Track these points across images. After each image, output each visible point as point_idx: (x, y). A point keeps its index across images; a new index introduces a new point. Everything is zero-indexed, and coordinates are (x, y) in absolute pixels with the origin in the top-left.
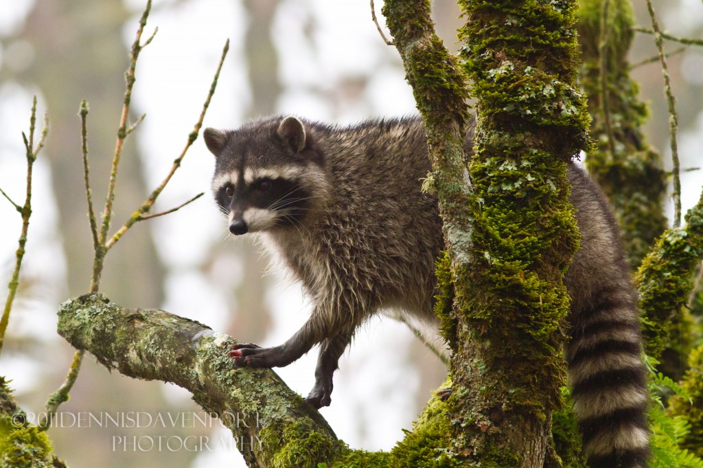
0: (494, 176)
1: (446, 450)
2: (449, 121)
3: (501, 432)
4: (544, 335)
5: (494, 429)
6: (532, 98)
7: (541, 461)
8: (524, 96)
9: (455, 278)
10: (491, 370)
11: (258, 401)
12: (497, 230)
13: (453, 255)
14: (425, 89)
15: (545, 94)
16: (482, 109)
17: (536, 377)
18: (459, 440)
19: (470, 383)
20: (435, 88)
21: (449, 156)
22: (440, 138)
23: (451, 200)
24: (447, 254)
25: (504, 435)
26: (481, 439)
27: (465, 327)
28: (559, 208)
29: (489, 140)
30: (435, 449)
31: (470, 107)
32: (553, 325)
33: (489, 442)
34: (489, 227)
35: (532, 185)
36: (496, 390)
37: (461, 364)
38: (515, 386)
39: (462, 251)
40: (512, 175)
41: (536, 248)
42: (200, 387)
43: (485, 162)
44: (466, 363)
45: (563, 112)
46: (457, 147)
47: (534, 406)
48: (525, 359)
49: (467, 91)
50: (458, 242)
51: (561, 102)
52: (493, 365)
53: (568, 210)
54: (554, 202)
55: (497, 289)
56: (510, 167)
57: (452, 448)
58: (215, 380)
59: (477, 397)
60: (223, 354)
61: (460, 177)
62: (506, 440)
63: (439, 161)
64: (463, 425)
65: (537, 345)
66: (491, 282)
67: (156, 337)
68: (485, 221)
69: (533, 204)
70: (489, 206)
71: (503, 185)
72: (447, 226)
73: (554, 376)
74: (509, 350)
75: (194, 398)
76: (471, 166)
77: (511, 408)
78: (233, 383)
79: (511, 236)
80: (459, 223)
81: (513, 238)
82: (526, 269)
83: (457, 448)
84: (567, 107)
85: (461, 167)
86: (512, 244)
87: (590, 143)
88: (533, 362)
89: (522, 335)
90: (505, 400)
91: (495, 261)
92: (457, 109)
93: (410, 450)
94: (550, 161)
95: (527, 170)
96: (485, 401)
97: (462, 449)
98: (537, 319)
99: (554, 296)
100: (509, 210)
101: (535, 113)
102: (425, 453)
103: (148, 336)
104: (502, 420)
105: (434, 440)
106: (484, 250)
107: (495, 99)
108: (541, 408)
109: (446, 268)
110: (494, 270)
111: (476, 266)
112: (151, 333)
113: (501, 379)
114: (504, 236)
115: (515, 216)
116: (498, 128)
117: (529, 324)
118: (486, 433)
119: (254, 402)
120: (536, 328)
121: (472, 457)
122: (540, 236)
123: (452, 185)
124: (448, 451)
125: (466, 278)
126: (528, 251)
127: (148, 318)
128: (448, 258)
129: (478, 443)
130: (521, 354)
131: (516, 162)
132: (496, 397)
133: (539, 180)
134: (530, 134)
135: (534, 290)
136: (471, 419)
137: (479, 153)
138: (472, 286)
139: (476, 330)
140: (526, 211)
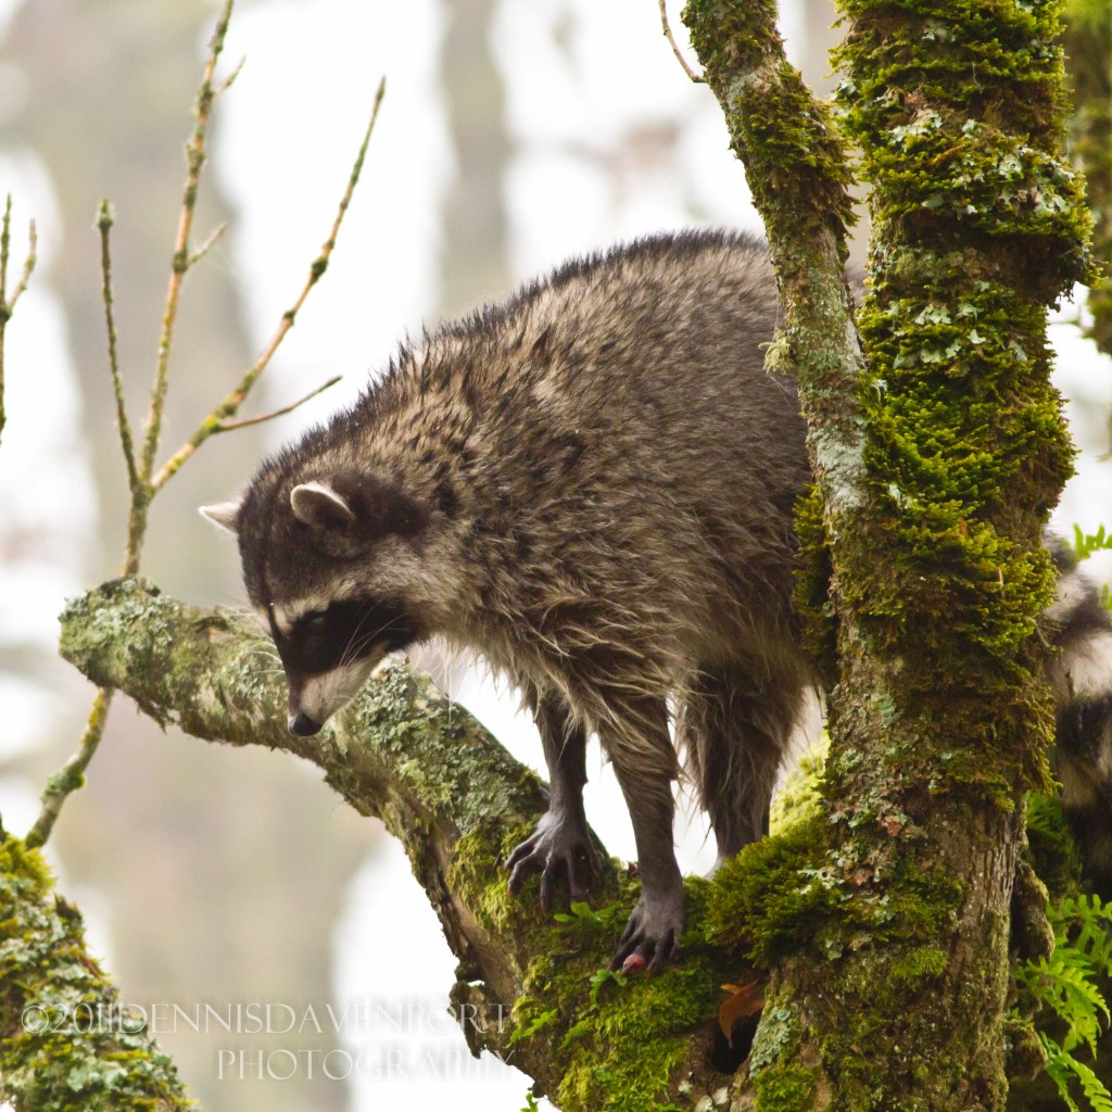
0: (905, 336)
1: (820, 873)
2: (816, 231)
3: (926, 837)
4: (1009, 645)
5: (915, 831)
6: (978, 181)
7: (1006, 892)
8: (961, 179)
9: (832, 538)
10: (904, 716)
11: (453, 784)
12: (913, 441)
13: (827, 493)
14: (769, 168)
15: (1002, 173)
16: (882, 204)
17: (993, 727)
18: (845, 853)
19: (865, 741)
20: (788, 165)
21: (818, 298)
22: (799, 263)
23: (823, 383)
24: (816, 491)
25: (933, 842)
26: (889, 849)
27: (854, 632)
28: (1033, 395)
29: (894, 266)
30: (799, 872)
31: (857, 202)
32: (1026, 625)
33: (903, 855)
34: (897, 436)
35: (980, 353)
36: (916, 753)
37: (847, 705)
38: (954, 746)
39: (846, 484)
40: (941, 334)
41: (990, 475)
42: (339, 757)
43: (888, 308)
44: (856, 703)
45: (1038, 208)
46: (831, 280)
47: (992, 784)
48: (971, 693)
49: (851, 170)
50: (838, 465)
51: (1034, 189)
52: (910, 704)
53: (1051, 399)
54: (1025, 384)
55: (916, 558)
56: (936, 317)
57: (831, 870)
58: (368, 743)
59: (880, 769)
60: (384, 692)
61: (840, 340)
62: (938, 852)
63: (797, 307)
64: (853, 824)
65: (996, 666)
66: (902, 543)
67: (252, 662)
68: (888, 425)
69: (982, 389)
70: (896, 395)
71: (923, 353)
72: (815, 435)
73: (1029, 724)
74: (938, 677)
75: (327, 780)
76: (859, 318)
77: (946, 790)
78: (403, 749)
79: (940, 453)
80: (840, 430)
81: (944, 456)
82: (971, 516)
83: (842, 869)
84: (1047, 198)
85: (841, 320)
86: (943, 467)
87: (1092, 268)
88: (988, 699)
89: (965, 646)
90: (934, 773)
91: (911, 503)
92: (831, 207)
93: (751, 874)
94: (1014, 305)
95: (971, 322)
96: (896, 776)
97: (852, 870)
98: (993, 614)
99: (1027, 569)
100: (935, 401)
101: (985, 210)
102: (779, 881)
103: (237, 659)
104: (928, 814)
105: (796, 853)
106: (889, 480)
107: (907, 185)
108: (1004, 787)
109: (814, 517)
110: (909, 520)
111: (873, 512)
112: (241, 653)
113: (926, 733)
114: (928, 452)
115: (947, 412)
116: (911, 242)
117: (979, 624)
118: (898, 839)
119: (443, 785)
120: (993, 631)
121: (870, 885)
122: (996, 452)
123: (825, 354)
124: (825, 875)
125: (854, 537)
126: (973, 482)
127: (236, 623)
128: (817, 497)
129: (882, 858)
130: (964, 682)
131: (948, 307)
132: (916, 767)
133: (994, 342)
134: (975, 252)
135: (987, 557)
136: (867, 811)
137: (876, 292)
138: (866, 553)
139: (875, 637)
140: (968, 404)
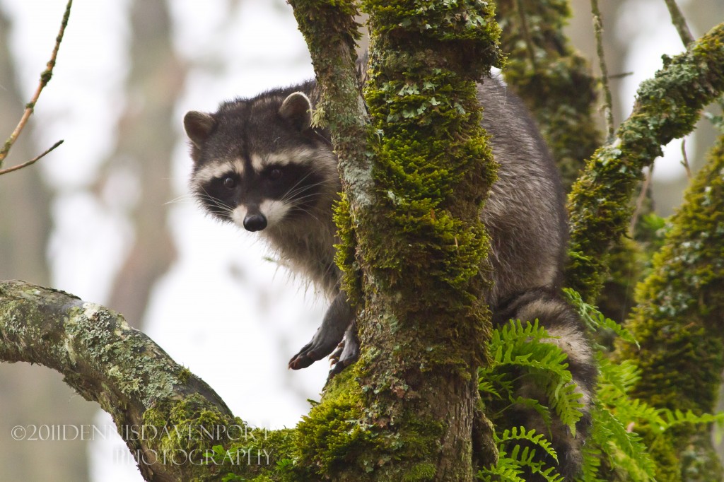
0: (393, 103)
1: (358, 421)
2: (337, 43)
3: (420, 397)
4: (463, 281)
5: (413, 394)
6: (431, 10)
7: (469, 427)
8: (422, 9)
9: (355, 224)
10: (404, 327)
11: (140, 379)
12: (401, 165)
13: (351, 197)
14: (307, 8)
15: (445, 4)
16: (375, 26)
17: (456, 331)
18: (373, 409)
19: (381, 342)
20: (319, 6)
21: (340, 83)
22: (328, 63)
23: (345, 133)
24: (344, 196)
25: (424, 400)
26: (399, 405)
27: (371, 278)
28: (470, 134)
29: (385, 62)
30: (346, 422)
31: (360, 26)
32: (473, 269)
33: (407, 409)
34: (391, 162)
35: (438, 111)
36: (412, 348)
37: (370, 322)
38: (434, 343)
39: (362, 192)
40: (414, 101)
41: (447, 182)
42: (72, 367)
43: (382, 87)
44: (375, 321)
45: (467, 24)
46: (347, 72)
47: (457, 364)
48: (442, 311)
49: (356, 7)
50: (357, 181)
51: (465, 13)
52: (407, 320)
53: (481, 136)
54: (465, 127)
55: (406, 233)
56: (411, 91)
57: (365, 419)
58: (88, 358)
59: (391, 359)
60: (96, 327)
61: (355, 107)
62: (427, 406)
63: (328, 89)
64: (377, 392)
65: (456, 294)
66: (398, 225)
67: (18, 313)
68: (386, 156)
69: (440, 132)
70: (390, 138)
71: (404, 113)
72: (342, 164)
73: (478, 328)
74: (423, 302)
75: (65, 380)
76: (365, 94)
77: (431, 369)
78: (109, 360)
79: (417, 171)
80: (357, 160)
81: (420, 173)
82: (437, 207)
83: (371, 418)
84: (472, 18)
85: (355, 95)
86: (419, 179)
87: (501, 57)
88: (452, 315)
89: (438, 284)
90: (423, 360)
91: (401, 201)
92: (345, 29)
93: (318, 424)
94: (456, 82)
95: (431, 93)
96: (400, 362)
97: (377, 419)
98: (453, 264)
99: (471, 236)
100: (412, 140)
101: (436, 27)
102: (335, 427)
103: (9, 312)
104: (420, 384)
105: (344, 411)
106: (387, 189)
107: (389, 14)
108: (464, 366)
109: (345, 212)
110: (401, 211)
111: (379, 207)
112: (11, 308)
113: (417, 336)
114: (410, 171)
115: (420, 147)
116: (394, 47)
117: (444, 270)
118: (403, 399)
119: (134, 380)
120: (453, 274)
121: (388, 427)
122: (450, 169)
123: (345, 116)
124: (361, 422)
125: (368, 222)
126: (437, 187)
127: (7, 291)
128: (346, 200)
129: (395, 411)
130: (437, 305)
131: (417, 85)
132: (412, 357)
133: (446, 104)
134: (431, 51)
135: (448, 231)
136: (384, 384)
137: (374, 78)
138: (376, 232)
139: (384, 281)
140: (432, 141)
